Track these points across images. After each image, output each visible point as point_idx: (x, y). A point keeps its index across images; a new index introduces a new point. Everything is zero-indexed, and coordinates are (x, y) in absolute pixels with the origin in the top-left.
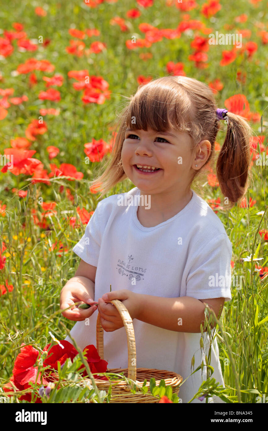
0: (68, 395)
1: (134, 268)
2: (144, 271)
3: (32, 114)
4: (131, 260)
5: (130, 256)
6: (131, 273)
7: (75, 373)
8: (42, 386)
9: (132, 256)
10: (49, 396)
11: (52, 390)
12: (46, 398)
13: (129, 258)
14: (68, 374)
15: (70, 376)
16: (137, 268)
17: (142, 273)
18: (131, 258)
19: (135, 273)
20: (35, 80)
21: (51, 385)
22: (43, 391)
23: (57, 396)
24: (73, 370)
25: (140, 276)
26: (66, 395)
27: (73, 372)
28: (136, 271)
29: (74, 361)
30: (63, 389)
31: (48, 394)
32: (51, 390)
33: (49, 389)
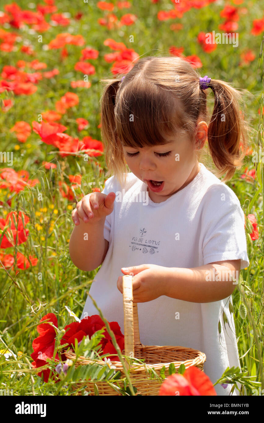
0: (87, 372)
1: (147, 241)
2: (158, 244)
3: (63, 87)
4: (144, 233)
5: (142, 230)
6: (145, 247)
7: (92, 351)
8: (60, 364)
9: (145, 230)
10: (66, 373)
11: (70, 367)
12: (63, 375)
13: (141, 232)
14: (85, 351)
15: (86, 353)
16: (150, 241)
17: (156, 246)
18: (144, 231)
19: (149, 246)
20: (66, 54)
21: (69, 362)
22: (60, 368)
23: (74, 374)
24: (89, 348)
25: (154, 249)
26: (85, 373)
27: (90, 349)
28: (149, 244)
29: (92, 338)
30: (81, 367)
31: (66, 371)
32: (68, 367)
33: (66, 366)
